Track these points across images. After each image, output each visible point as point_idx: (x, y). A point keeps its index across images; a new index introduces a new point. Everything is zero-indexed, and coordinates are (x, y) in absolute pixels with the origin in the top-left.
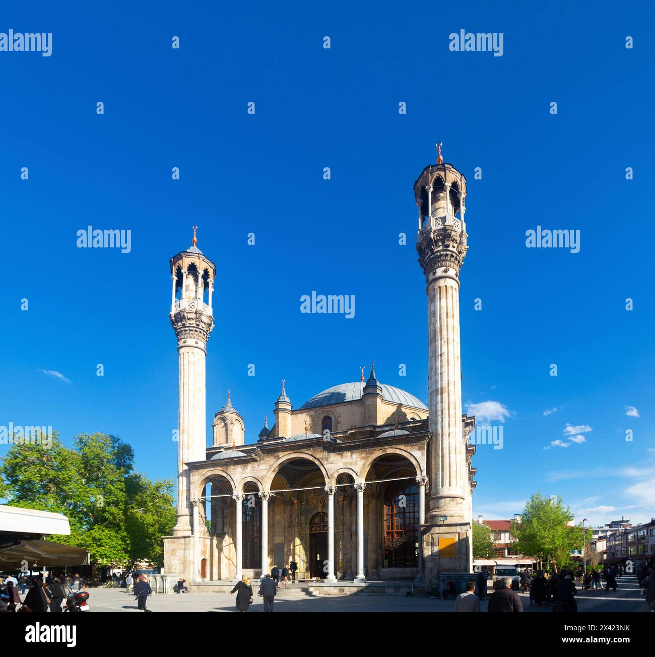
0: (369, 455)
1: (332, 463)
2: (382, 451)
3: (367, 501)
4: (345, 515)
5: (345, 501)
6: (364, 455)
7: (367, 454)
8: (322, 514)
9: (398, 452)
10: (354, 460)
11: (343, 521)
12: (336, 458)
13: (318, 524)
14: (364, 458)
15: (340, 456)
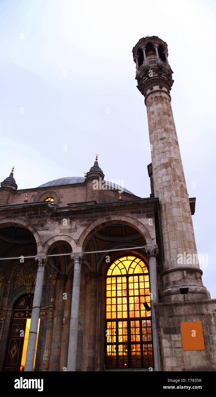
0: (91, 222)
1: (48, 230)
2: (106, 218)
3: (84, 281)
4: (57, 297)
5: (59, 281)
6: (85, 223)
7: (88, 221)
8: (29, 296)
9: (123, 219)
10: (74, 226)
11: (54, 305)
12: (52, 225)
13: (24, 308)
14: (85, 225)
15: (57, 223)
